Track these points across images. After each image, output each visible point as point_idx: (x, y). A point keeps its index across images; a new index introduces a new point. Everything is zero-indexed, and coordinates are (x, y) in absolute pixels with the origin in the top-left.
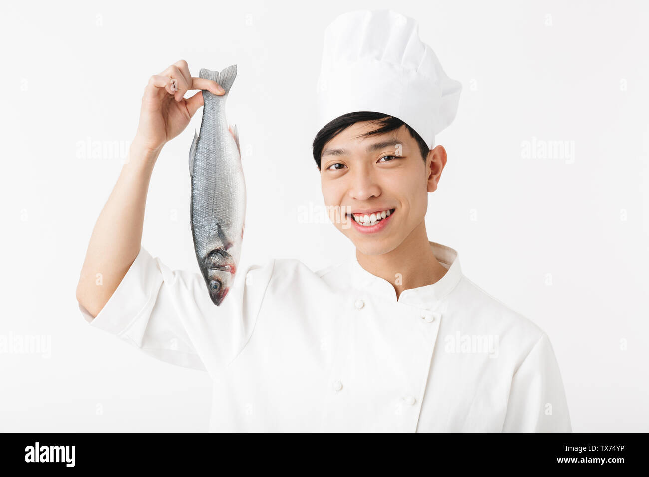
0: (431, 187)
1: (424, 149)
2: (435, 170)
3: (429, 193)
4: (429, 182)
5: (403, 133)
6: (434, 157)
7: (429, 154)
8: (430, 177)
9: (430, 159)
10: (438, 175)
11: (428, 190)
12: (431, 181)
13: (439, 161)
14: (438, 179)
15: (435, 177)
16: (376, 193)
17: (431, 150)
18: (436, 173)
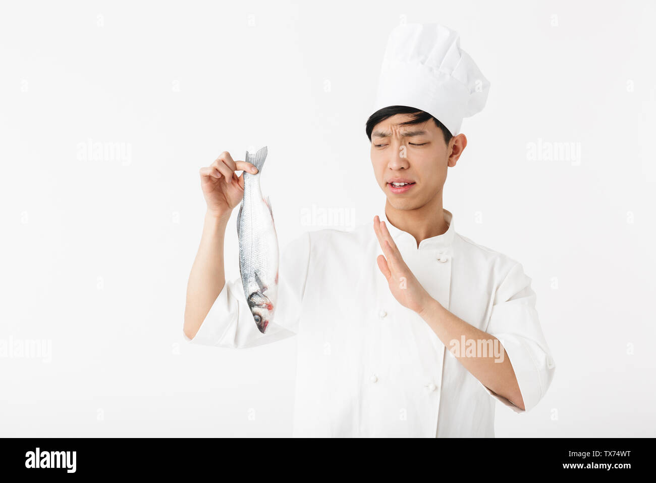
0: (450, 164)
1: (447, 135)
2: (456, 151)
3: (448, 167)
4: (449, 160)
5: (431, 123)
6: (456, 142)
7: (451, 139)
8: (451, 156)
9: (452, 143)
10: (458, 155)
11: (448, 165)
12: (450, 159)
13: (460, 145)
14: (458, 158)
15: (455, 156)
16: (405, 166)
17: (454, 137)
18: (456, 154)
